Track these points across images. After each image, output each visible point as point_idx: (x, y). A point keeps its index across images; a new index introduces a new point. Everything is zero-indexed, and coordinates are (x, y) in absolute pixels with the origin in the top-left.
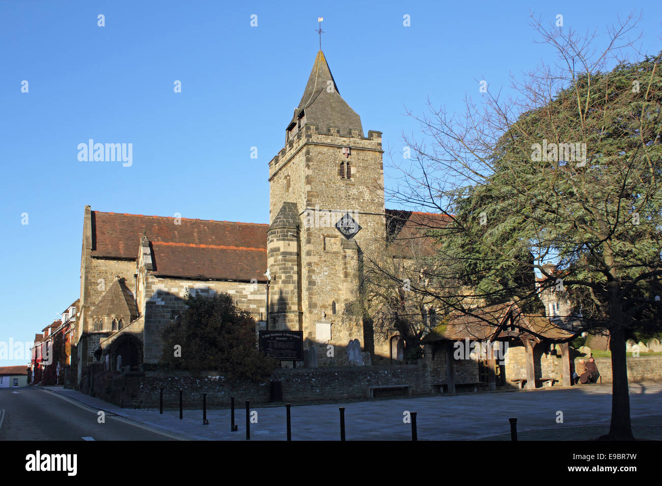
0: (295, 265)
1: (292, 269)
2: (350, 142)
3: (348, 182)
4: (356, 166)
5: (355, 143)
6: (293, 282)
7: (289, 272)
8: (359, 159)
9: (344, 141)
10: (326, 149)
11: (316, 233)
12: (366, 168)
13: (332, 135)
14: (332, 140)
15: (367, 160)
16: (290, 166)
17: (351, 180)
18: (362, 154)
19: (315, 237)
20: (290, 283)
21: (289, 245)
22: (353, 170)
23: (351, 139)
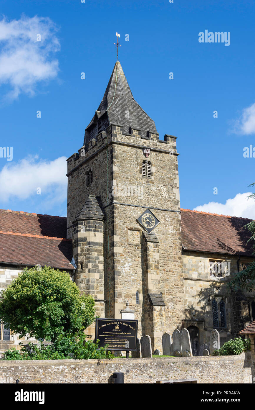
0: (101, 255)
1: (98, 259)
2: (150, 143)
3: (149, 180)
4: (155, 166)
5: (154, 145)
6: (99, 272)
7: (95, 262)
8: (157, 160)
9: (145, 143)
10: (129, 148)
11: (120, 226)
12: (163, 168)
13: (134, 136)
14: (134, 141)
15: (164, 161)
16: (92, 163)
17: (151, 179)
18: (160, 155)
19: (120, 229)
20: (95, 272)
21: (95, 236)
22: (153, 169)
23: (151, 141)
